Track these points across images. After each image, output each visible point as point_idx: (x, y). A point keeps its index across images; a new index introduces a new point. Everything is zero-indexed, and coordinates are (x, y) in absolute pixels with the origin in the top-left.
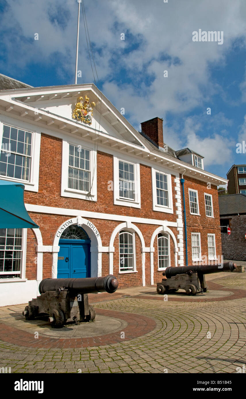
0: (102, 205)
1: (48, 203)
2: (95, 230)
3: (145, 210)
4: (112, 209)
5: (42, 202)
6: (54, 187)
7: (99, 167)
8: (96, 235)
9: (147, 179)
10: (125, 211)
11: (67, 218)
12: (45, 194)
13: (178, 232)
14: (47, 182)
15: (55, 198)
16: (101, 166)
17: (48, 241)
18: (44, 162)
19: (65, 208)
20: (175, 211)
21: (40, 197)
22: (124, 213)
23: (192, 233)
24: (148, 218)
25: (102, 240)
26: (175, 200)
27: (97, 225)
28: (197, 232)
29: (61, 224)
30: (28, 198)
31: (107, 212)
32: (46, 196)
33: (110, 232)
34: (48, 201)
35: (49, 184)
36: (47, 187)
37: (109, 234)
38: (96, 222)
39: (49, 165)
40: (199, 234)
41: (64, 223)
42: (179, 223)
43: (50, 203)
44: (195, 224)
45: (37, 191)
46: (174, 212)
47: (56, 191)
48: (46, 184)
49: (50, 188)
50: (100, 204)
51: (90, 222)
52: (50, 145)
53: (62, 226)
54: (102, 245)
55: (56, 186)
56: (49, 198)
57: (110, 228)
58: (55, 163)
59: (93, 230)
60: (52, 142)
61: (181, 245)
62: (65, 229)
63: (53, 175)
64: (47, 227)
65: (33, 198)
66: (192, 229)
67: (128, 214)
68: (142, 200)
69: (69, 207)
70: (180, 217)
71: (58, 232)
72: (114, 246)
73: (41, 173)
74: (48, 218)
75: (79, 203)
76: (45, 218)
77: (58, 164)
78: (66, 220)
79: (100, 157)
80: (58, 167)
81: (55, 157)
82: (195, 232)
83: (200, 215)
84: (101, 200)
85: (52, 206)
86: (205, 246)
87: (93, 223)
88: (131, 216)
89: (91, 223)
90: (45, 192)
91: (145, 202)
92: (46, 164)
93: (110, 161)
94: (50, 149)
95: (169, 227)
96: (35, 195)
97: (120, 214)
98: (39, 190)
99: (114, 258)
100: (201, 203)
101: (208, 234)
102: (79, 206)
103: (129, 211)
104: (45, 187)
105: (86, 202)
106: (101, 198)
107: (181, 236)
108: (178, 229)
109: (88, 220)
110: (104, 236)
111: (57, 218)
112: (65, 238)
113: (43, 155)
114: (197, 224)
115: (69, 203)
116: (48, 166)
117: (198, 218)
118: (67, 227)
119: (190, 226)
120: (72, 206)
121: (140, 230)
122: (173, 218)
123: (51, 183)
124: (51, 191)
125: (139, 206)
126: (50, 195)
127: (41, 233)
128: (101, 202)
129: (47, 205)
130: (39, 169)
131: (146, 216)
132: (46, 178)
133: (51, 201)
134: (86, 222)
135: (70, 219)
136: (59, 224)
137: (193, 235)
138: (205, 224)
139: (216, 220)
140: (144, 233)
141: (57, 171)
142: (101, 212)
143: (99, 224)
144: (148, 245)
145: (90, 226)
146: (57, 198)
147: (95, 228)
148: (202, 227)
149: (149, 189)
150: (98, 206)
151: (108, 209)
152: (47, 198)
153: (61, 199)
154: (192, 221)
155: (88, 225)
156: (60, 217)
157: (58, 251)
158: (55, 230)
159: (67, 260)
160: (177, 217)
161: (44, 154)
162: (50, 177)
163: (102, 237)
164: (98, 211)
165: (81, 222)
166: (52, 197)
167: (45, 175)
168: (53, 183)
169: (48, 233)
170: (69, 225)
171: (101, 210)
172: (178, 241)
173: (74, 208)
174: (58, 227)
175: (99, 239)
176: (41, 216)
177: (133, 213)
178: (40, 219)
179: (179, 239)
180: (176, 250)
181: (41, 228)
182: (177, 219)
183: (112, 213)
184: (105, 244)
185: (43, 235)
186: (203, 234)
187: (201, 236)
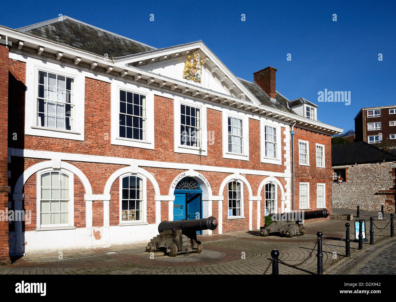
0: (212, 159)
1: (164, 159)
2: (206, 181)
3: (253, 162)
4: (222, 163)
5: (158, 158)
6: (168, 144)
7: (209, 124)
8: (207, 185)
9: (256, 133)
10: (233, 163)
11: (181, 171)
12: (161, 151)
13: (286, 182)
14: (162, 140)
15: (170, 154)
16: (210, 123)
17: (164, 192)
18: (159, 122)
19: (179, 163)
21: (156, 154)
22: (233, 166)
23: (300, 183)
24: (256, 170)
25: (212, 190)
27: (208, 177)
28: (306, 182)
29: (176, 177)
30: (146, 155)
31: (217, 165)
32: (161, 153)
33: (219, 183)
34: (163, 157)
35: (163, 142)
36: (162, 145)
37: (218, 185)
38: (207, 174)
39: (163, 124)
40: (308, 184)
41: (178, 176)
42: (287, 174)
43: (165, 159)
44: (304, 175)
45: (154, 149)
46: (282, 163)
47: (170, 148)
48: (161, 142)
49: (164, 145)
50: (211, 158)
51: (201, 174)
52: (163, 106)
53: (176, 178)
54: (213, 194)
55: (170, 143)
56: (164, 155)
57: (219, 179)
58: (168, 123)
59: (204, 181)
60: (165, 103)
61: (289, 193)
62: (179, 181)
63: (167, 134)
64: (163, 180)
65: (150, 154)
66: (301, 179)
67: (236, 167)
68: (251, 153)
69: (183, 162)
70: (288, 168)
71: (172, 184)
72: (223, 195)
73: (156, 132)
74: (164, 172)
75: (191, 157)
76: (161, 171)
77: (171, 123)
78: (180, 173)
79: (210, 114)
80: (171, 126)
81: (168, 117)
82: (304, 182)
83: (310, 166)
84: (211, 155)
85: (168, 161)
86: (314, 195)
87: (204, 175)
88: (239, 168)
89: (202, 176)
90: (160, 149)
91: (254, 154)
92: (160, 124)
93: (219, 117)
94: (163, 110)
95: (277, 177)
96: (152, 152)
97: (229, 166)
98: (155, 148)
99: (223, 205)
100: (312, 153)
101: (318, 184)
102: (191, 160)
103: (237, 164)
104: (161, 144)
105: (198, 157)
106: (211, 152)
107: (288, 186)
108: (286, 179)
109: (199, 172)
110: (214, 187)
111: (172, 172)
112: (180, 189)
113: (157, 116)
114: (305, 175)
115: (182, 159)
116: (162, 126)
117: (307, 168)
118: (180, 179)
119: (298, 176)
120: (185, 161)
121: (248, 180)
122: (281, 169)
123: (165, 141)
124: (166, 148)
125: (247, 159)
126: (165, 152)
127: (159, 185)
128: (211, 156)
129: (162, 161)
130: (155, 129)
131: (254, 168)
132: (161, 136)
133: (166, 157)
134: (197, 174)
135: (184, 172)
136: (174, 176)
137: (301, 185)
138: (314, 174)
139: (328, 170)
140: (252, 183)
141: (170, 130)
142: (211, 165)
143: (210, 176)
144: (255, 193)
145: (201, 178)
146: (171, 154)
147: (206, 180)
148: (311, 177)
149: (258, 142)
150: (208, 160)
151: (217, 162)
152: (162, 154)
153: (175, 154)
154: (301, 171)
155: (200, 177)
156: (174, 171)
157: (174, 200)
158: (171, 182)
159: (182, 207)
160: (285, 168)
161: (158, 114)
162: (164, 135)
163: (212, 187)
164: (208, 164)
165: (192, 174)
166: (167, 153)
167: (159, 134)
168: (168, 141)
169: (164, 184)
170: (183, 178)
171: (211, 163)
172: (285, 190)
173: (187, 163)
174: (173, 179)
175: (209, 189)
176: (158, 170)
177: (242, 165)
178: (157, 173)
179: (286, 189)
180: (283, 198)
181: (158, 181)
182: (285, 170)
183: (221, 166)
184: (215, 193)
185: (160, 186)
186: (312, 184)
187: (310, 186)
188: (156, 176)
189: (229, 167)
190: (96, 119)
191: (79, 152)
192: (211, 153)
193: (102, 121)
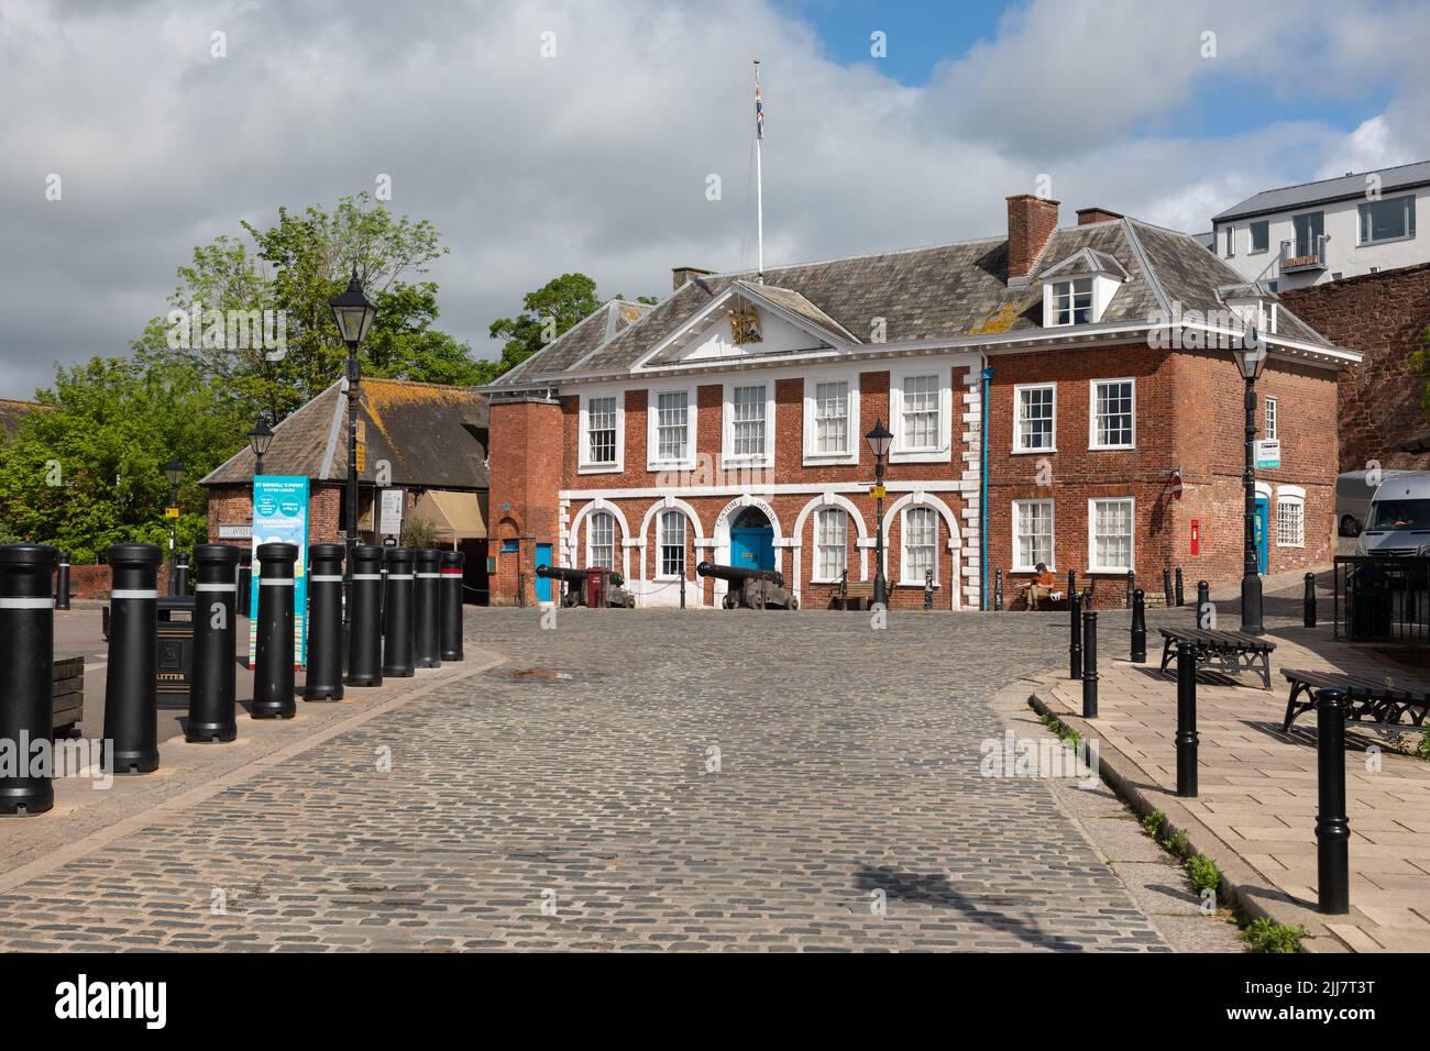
0: (784, 471)
2: (770, 513)
3: (870, 466)
4: (800, 475)
8: (771, 520)
9: (879, 400)
10: (825, 474)
11: (731, 499)
13: (967, 501)
17: (709, 533)
20: (956, 454)
23: (1015, 502)
25: (782, 527)
26: (959, 427)
27: (775, 504)
28: (1037, 497)
31: (792, 481)
33: (796, 514)
37: (794, 518)
38: (773, 500)
40: (1052, 501)
41: (727, 506)
42: (970, 482)
44: (1027, 478)
46: (953, 457)
50: (781, 470)
51: (761, 501)
53: (723, 512)
54: (782, 535)
55: (718, 455)
57: (797, 508)
58: (716, 424)
59: (766, 513)
61: (972, 532)
63: (714, 442)
64: (707, 515)
70: (975, 466)
71: (718, 520)
72: (802, 536)
73: (700, 443)
74: (708, 502)
77: (719, 423)
78: (729, 502)
80: (720, 428)
81: (716, 415)
82: (1031, 498)
83: (1057, 451)
87: (768, 502)
89: (763, 503)
92: (706, 428)
95: (935, 493)
99: (801, 556)
103: (834, 473)
107: (972, 513)
108: (964, 496)
109: (760, 497)
110: (786, 521)
111: (719, 500)
113: (701, 418)
116: (707, 431)
119: (1007, 485)
121: (856, 506)
122: (952, 469)
123: (711, 453)
125: (855, 460)
127: (701, 522)
128: (783, 466)
130: (697, 438)
131: (871, 478)
134: (755, 502)
135: (734, 501)
136: (721, 508)
138: (1077, 472)
139: (1149, 453)
142: (783, 482)
143: (778, 502)
147: (770, 509)
148: (1059, 482)
149: (885, 420)
150: (777, 474)
151: (794, 475)
154: (1018, 471)
155: (759, 506)
156: (722, 500)
158: (716, 518)
160: (966, 466)
161: (703, 414)
163: (781, 522)
164: (776, 482)
165: (748, 501)
167: (705, 444)
168: (714, 453)
169: (709, 521)
170: (733, 509)
171: (781, 479)
172: (963, 522)
175: (776, 526)
177: (842, 475)
178: (700, 504)
179: (967, 520)
180: (955, 542)
181: (700, 516)
182: (965, 473)
183: (801, 482)
184: (787, 533)
185: (704, 525)
186: (1064, 501)
187: (1056, 507)
188: (697, 510)
189: (816, 482)
190: (636, 441)
191: (619, 487)
192: (782, 460)
193: (640, 442)
